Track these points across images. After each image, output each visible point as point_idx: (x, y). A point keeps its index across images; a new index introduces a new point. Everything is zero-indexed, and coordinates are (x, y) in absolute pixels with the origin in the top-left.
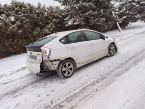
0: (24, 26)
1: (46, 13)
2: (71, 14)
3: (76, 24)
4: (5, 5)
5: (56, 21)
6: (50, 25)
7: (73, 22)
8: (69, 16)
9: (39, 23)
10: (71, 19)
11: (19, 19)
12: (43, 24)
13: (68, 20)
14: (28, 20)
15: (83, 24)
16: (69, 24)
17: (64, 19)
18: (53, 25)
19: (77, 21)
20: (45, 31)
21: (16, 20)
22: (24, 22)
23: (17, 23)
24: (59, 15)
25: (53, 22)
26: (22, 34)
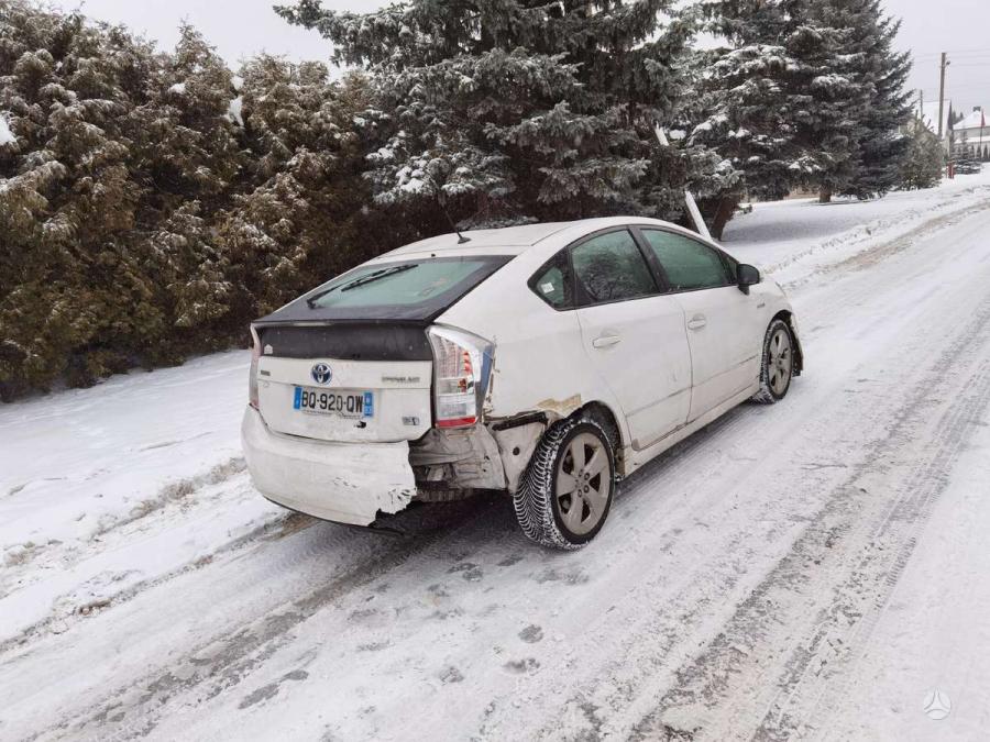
0: (86, 190)
1: (236, 106)
2: (416, 125)
3: (452, 188)
5: (317, 162)
6: (270, 186)
7: (434, 177)
8: (401, 138)
9: (192, 169)
10: (414, 157)
11: (51, 134)
12: (222, 183)
13: (397, 165)
14: (116, 143)
15: (503, 191)
16: (404, 192)
17: (369, 156)
18: (295, 190)
19: (462, 170)
20: (237, 229)
21: (26, 137)
22: (87, 160)
23: (38, 163)
24: (332, 125)
25: (291, 166)
26: (65, 244)
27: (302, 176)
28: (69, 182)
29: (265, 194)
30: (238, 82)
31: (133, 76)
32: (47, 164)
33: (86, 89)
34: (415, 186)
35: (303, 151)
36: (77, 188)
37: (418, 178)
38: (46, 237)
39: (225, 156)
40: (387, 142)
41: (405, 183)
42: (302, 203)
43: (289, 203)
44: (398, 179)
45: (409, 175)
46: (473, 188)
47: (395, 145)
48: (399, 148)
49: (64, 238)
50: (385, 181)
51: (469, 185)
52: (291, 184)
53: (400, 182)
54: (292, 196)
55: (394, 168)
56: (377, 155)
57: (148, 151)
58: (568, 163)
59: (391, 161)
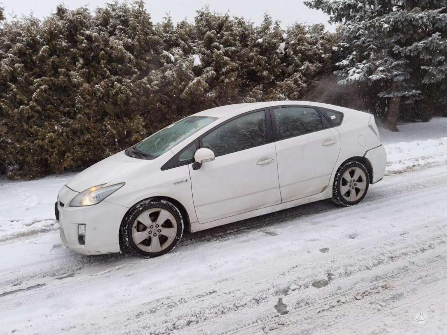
0: (223, 81)
1: (283, 45)
2: (361, 49)
3: (374, 77)
4: (183, 25)
5: (312, 67)
6: (292, 79)
7: (367, 72)
8: (354, 55)
9: (262, 72)
10: (358, 64)
11: (213, 61)
12: (273, 78)
13: (349, 67)
14: (234, 63)
15: (402, 78)
16: (351, 80)
17: (337, 64)
18: (301, 80)
19: (381, 68)
20: (276, 96)
21: (205, 63)
22: (224, 70)
23: (208, 72)
24: (321, 51)
25: (301, 70)
26: (214, 101)
27: (306, 74)
28: (217, 78)
29: (289, 82)
30: (285, 36)
31: (245, 37)
32: (210, 72)
33: (226, 44)
34: (356, 77)
35: (307, 63)
36: (220, 80)
37: (358, 73)
38: (208, 98)
39: (275, 66)
40: (346, 57)
41: (352, 75)
42: (304, 85)
43: (299, 85)
44: (349, 74)
45: (354, 72)
46: (385, 77)
47: (350, 58)
48: (352, 60)
49: (213, 99)
50: (343, 75)
51: (383, 76)
52: (300, 77)
53: (350, 75)
54: (300, 82)
55: (348, 69)
56: (341, 63)
57: (246, 66)
58: (440, 63)
59: (347, 66)
